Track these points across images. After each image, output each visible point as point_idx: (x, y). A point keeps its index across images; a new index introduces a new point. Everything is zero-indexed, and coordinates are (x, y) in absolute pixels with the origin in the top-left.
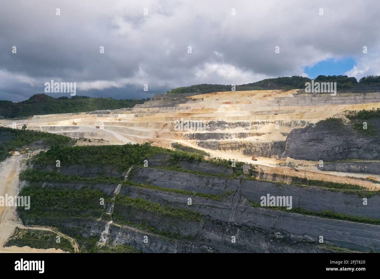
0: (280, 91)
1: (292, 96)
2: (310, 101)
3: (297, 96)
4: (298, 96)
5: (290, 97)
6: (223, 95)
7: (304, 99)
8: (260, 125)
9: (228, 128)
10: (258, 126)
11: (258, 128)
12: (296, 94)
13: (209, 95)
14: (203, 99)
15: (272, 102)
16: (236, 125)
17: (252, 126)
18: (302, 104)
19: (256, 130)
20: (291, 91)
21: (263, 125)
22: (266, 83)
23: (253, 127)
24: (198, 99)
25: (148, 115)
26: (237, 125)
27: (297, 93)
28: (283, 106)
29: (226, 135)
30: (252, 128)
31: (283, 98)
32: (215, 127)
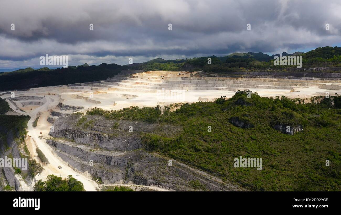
3: (184, 79)
22: (185, 64)
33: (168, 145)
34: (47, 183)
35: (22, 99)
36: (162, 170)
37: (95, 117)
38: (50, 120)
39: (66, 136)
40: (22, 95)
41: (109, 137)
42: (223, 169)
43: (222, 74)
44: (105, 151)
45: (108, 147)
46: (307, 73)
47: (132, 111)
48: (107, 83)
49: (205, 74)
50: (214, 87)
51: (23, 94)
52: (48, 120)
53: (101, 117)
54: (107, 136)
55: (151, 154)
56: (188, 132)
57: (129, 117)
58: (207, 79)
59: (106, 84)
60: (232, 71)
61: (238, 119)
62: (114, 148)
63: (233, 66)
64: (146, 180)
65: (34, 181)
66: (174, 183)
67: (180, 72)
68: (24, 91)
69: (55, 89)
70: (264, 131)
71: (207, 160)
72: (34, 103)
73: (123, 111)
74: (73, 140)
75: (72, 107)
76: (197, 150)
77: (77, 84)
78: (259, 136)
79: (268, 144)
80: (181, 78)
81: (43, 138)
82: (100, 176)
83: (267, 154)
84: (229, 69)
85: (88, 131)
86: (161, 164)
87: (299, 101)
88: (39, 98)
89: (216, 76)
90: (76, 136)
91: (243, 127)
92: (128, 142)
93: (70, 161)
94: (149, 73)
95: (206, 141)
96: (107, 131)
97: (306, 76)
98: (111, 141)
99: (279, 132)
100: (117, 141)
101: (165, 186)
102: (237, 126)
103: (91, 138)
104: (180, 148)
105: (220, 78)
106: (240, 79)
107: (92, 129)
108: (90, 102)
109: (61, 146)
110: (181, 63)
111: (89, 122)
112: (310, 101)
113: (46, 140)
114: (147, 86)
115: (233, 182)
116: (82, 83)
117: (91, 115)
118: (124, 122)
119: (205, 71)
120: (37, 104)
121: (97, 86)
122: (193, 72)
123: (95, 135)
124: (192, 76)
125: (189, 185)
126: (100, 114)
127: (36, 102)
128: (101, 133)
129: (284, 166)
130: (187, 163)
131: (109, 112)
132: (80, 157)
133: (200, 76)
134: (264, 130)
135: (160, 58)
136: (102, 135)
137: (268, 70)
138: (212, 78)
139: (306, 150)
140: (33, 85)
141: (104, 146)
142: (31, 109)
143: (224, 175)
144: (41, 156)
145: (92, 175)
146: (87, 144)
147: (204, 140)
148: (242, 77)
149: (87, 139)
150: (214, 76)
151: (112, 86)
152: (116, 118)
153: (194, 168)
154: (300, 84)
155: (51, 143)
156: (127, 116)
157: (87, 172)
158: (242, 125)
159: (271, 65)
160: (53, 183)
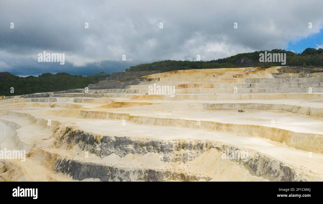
0: (256, 68)
1: (270, 76)
2: (297, 85)
3: (277, 76)
4: (279, 76)
5: (268, 79)
6: (184, 74)
7: (288, 81)
8: (193, 151)
9: (133, 153)
10: (189, 154)
11: (188, 158)
12: (276, 74)
13: (168, 74)
14: (159, 79)
15: (241, 85)
16: (147, 148)
17: (176, 152)
18: (285, 89)
19: (184, 163)
20: (270, 69)
21: (199, 151)
22: (239, 58)
23: (178, 157)
24: (154, 79)
25: (87, 101)
26: (150, 149)
27: (277, 72)
28: (256, 92)
29: (119, 172)
30: (176, 157)
31: (258, 80)
32: (109, 149)
124: (280, 72)
133: (295, 72)
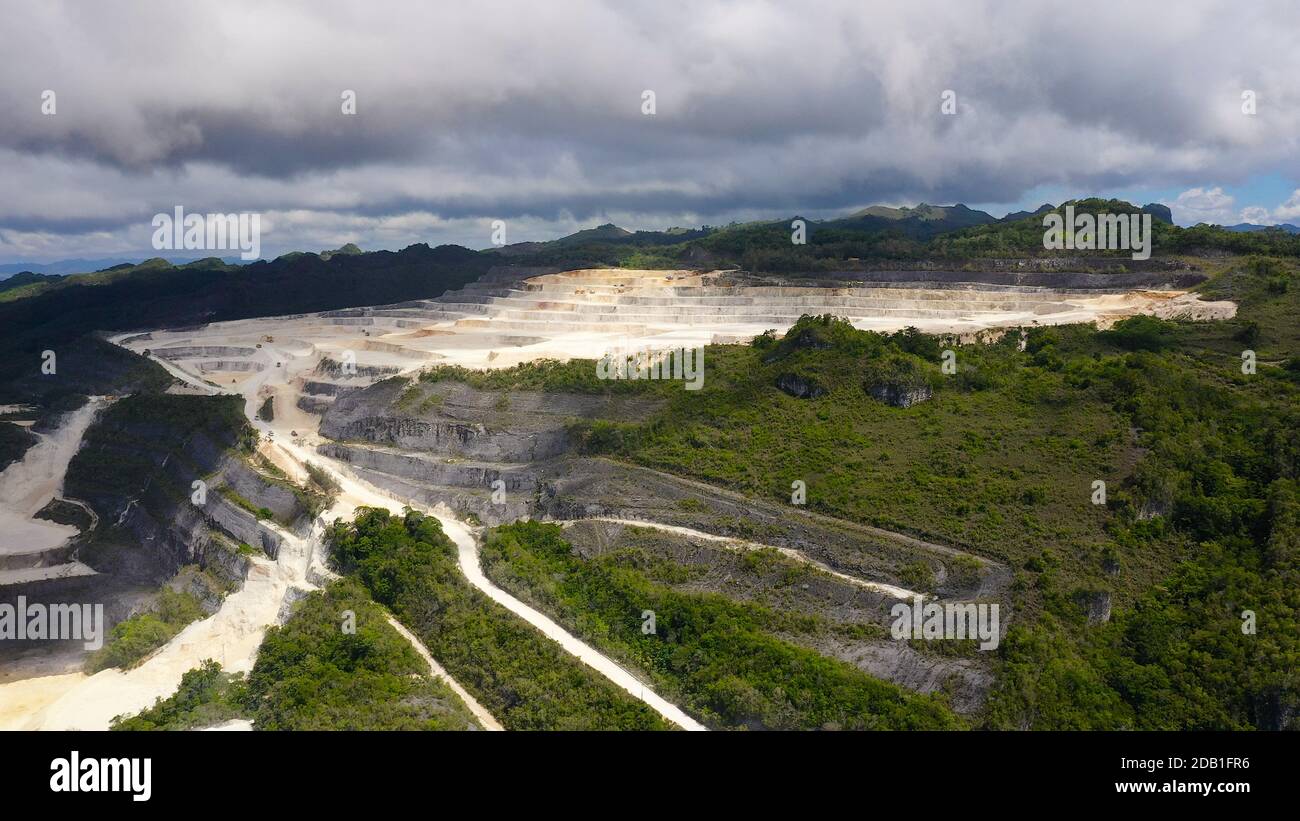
1: (670, 293)
3: (683, 292)
12: (682, 288)
33: (633, 438)
34: (356, 524)
35: (189, 355)
36: (618, 486)
37: (443, 387)
38: (305, 405)
39: (370, 434)
40: (185, 342)
41: (488, 431)
42: (749, 476)
43: (796, 277)
44: (479, 463)
45: (487, 453)
46: (1025, 275)
47: (541, 369)
48: (446, 306)
49: (745, 278)
50: (770, 315)
51: (190, 341)
52: (299, 405)
53: (460, 386)
54: (482, 429)
55: (594, 460)
56: (680, 409)
57: (534, 383)
58: (751, 291)
59: (443, 310)
60: (823, 267)
61: (794, 378)
62: (502, 454)
63: (827, 255)
64: (583, 507)
65: (317, 524)
66: (645, 506)
67: (670, 273)
68: (190, 330)
69: (285, 324)
70: (848, 402)
71: (718, 462)
72: (230, 366)
73: (518, 371)
74: (391, 441)
75: (366, 370)
76: (697, 445)
77: (351, 309)
78: (835, 410)
79: (850, 427)
80: (675, 288)
81: (306, 443)
82: (476, 511)
83: (845, 445)
84: (816, 263)
85: (432, 419)
86: (616, 476)
87: (950, 339)
88: (241, 351)
89: (777, 285)
90: (401, 434)
91: (806, 396)
92: (536, 441)
93: (394, 487)
94: (577, 273)
95: (719, 427)
96: (481, 416)
97: (1023, 283)
98: (493, 439)
99: (880, 403)
100: (508, 438)
101: (625, 514)
102: (793, 394)
103: (441, 435)
104: (658, 444)
105: (787, 289)
106: (845, 292)
107: (440, 414)
108: (412, 357)
109: (363, 457)
110: (675, 246)
111: (432, 399)
112: (975, 338)
113: (315, 448)
114: (573, 313)
115: (766, 495)
116: (366, 308)
117: (434, 382)
118: (523, 395)
119: (747, 268)
120: (240, 367)
121: (416, 315)
122: (711, 271)
123: (449, 426)
124: (706, 282)
125: (675, 506)
126: (456, 378)
127: (237, 364)
128: (465, 423)
129: (873, 464)
130: (674, 471)
131: (481, 373)
132: (418, 478)
133: (729, 285)
134: (849, 399)
135: (610, 227)
136: (469, 426)
137: (924, 266)
138: (764, 289)
139: (926, 434)
140: (200, 314)
141: (474, 453)
142: (234, 381)
143: (749, 486)
144: (318, 478)
145: (453, 509)
146: (431, 449)
147: (714, 426)
148: (850, 286)
149: (430, 438)
150: (772, 284)
151: (463, 314)
152: (500, 387)
153: (690, 479)
154: (1001, 303)
155: (333, 454)
156: (529, 382)
157: (442, 504)
158: (802, 391)
159: (932, 252)
160: (372, 521)
